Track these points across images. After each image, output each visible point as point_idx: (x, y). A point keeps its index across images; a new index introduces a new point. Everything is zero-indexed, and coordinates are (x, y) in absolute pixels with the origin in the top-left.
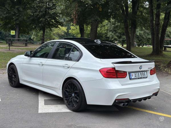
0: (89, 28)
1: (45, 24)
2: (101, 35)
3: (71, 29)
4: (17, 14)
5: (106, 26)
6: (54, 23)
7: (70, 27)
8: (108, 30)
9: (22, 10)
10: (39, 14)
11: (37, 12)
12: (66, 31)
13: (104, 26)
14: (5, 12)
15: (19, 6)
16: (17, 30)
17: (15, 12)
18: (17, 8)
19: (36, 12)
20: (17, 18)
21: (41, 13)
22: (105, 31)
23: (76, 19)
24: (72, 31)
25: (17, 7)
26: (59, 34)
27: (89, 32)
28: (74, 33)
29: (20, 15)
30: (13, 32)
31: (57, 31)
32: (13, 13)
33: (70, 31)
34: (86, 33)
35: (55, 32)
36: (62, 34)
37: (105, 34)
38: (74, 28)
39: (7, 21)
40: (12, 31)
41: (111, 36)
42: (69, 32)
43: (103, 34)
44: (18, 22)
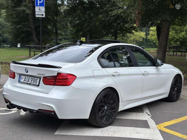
0: (171, 32)
3: (151, 34)
4: (88, 20)
6: (127, 28)
7: (149, 32)
9: (93, 15)
10: (111, 18)
11: (109, 17)
12: (145, 37)
14: (77, 19)
15: (90, 12)
16: (88, 37)
17: (86, 18)
18: (89, 14)
19: (107, 17)
20: (88, 24)
21: (113, 17)
24: (151, 36)
25: (88, 12)
26: (136, 40)
28: (153, 39)
29: (92, 21)
30: (83, 40)
31: (134, 37)
33: (148, 36)
35: (131, 39)
36: (139, 40)
38: (153, 34)
39: (80, 28)
40: (82, 38)
42: (148, 38)
44: (89, 29)
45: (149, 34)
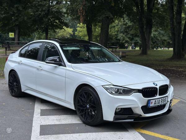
0: (98, 29)
1: (48, 25)
2: (111, 37)
3: (78, 30)
4: (17, 14)
5: (116, 27)
6: (58, 24)
7: (77, 29)
8: (119, 32)
9: (21, 9)
10: (41, 13)
11: (39, 11)
12: (72, 33)
13: (114, 27)
14: (3, 12)
15: (18, 5)
16: (17, 32)
17: (14, 12)
18: (17, 7)
19: (37, 11)
20: (16, 18)
21: (44, 12)
22: (115, 32)
23: (83, 15)
24: (78, 32)
25: (16, 6)
26: (64, 36)
27: (97, 34)
28: (81, 35)
29: (20, 15)
30: (12, 35)
31: (62, 33)
32: (12, 13)
34: (94, 35)
35: (59, 35)
36: (67, 36)
37: (116, 36)
38: (80, 30)
39: (6, 22)
40: (10, 34)
41: (122, 38)
42: (75, 34)
43: (113, 36)
44: (17, 23)
45: (77, 30)
